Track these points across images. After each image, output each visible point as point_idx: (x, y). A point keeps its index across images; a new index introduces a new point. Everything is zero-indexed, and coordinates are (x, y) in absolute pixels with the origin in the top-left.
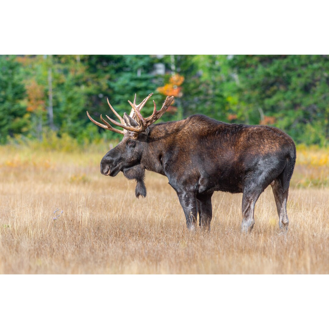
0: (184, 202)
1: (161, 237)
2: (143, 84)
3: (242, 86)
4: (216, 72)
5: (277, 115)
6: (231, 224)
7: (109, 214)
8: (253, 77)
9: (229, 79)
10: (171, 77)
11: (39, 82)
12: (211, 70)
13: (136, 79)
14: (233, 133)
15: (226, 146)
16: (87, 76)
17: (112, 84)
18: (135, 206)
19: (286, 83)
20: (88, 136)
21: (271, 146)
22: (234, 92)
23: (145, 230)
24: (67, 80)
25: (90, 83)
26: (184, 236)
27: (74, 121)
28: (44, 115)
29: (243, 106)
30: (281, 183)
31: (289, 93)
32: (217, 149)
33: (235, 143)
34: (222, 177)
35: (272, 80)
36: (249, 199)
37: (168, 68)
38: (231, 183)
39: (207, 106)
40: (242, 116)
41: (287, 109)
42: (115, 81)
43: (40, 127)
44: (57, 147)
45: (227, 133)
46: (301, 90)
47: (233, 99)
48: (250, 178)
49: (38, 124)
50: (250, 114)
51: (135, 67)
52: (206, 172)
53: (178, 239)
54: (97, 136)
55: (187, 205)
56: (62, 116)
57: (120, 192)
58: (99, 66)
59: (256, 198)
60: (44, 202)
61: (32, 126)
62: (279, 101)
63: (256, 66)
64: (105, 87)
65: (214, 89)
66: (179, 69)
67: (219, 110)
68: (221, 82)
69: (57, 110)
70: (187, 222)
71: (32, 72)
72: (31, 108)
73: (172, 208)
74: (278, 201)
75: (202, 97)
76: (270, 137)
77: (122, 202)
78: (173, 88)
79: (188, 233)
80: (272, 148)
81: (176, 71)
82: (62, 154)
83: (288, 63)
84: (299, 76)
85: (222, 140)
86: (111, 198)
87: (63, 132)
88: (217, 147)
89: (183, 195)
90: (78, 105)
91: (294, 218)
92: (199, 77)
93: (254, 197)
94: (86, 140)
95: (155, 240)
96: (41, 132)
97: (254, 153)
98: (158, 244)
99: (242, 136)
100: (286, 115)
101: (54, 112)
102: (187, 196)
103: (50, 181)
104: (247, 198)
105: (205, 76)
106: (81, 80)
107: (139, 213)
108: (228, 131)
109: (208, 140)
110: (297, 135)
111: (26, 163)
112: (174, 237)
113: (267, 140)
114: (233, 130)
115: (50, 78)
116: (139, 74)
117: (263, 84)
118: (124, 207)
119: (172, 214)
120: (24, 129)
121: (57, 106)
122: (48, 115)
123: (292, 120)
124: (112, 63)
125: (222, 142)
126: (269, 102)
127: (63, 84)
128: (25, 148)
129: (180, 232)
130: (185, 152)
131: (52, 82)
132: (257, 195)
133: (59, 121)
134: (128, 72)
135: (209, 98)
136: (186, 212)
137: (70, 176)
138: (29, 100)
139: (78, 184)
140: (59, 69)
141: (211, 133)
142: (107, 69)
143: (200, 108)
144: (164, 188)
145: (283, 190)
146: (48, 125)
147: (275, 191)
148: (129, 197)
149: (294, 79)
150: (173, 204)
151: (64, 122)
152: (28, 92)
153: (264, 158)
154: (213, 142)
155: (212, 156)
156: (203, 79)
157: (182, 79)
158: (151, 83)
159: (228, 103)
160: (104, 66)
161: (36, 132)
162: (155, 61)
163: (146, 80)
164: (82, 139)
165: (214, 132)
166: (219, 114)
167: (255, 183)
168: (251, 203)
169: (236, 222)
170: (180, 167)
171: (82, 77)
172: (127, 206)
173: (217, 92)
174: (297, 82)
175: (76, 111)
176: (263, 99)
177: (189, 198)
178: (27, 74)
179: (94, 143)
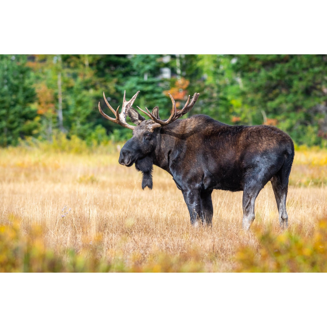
0: (188, 200)
1: (166, 233)
2: (150, 88)
3: (245, 89)
4: (220, 76)
5: (279, 118)
6: (234, 220)
7: (116, 212)
8: (256, 81)
9: (233, 83)
10: (177, 81)
11: (49, 86)
12: (215, 74)
13: (143, 83)
14: (234, 134)
15: (228, 146)
16: (96, 79)
17: (120, 88)
18: (142, 204)
19: (288, 86)
20: (96, 137)
21: (268, 143)
22: (238, 95)
23: (151, 227)
24: (76, 84)
25: (98, 86)
26: (188, 232)
27: (83, 124)
28: (53, 117)
29: (247, 109)
30: (279, 179)
31: (291, 96)
32: (220, 149)
33: (235, 142)
34: (224, 176)
35: (274, 83)
36: (249, 195)
37: (173, 72)
38: (234, 181)
39: (212, 109)
40: (246, 118)
41: (289, 111)
42: (122, 85)
43: (50, 129)
44: (67, 148)
45: (229, 133)
46: (303, 93)
47: (236, 102)
48: (250, 175)
49: (48, 126)
50: (253, 117)
51: (142, 71)
52: (209, 171)
53: (182, 235)
54: (105, 137)
55: (192, 202)
56: (71, 118)
57: (127, 191)
58: (107, 71)
59: (256, 194)
60: (53, 201)
61: (42, 128)
62: (281, 103)
63: (259, 70)
64: (113, 91)
65: (218, 92)
66: (184, 73)
67: (223, 113)
68: (226, 86)
69: (66, 113)
70: (191, 219)
71: (42, 76)
72: (41, 111)
73: (177, 206)
74: (277, 198)
75: (206, 100)
76: (268, 135)
77: (129, 200)
78: (178, 92)
79: (192, 229)
80: (269, 145)
81: (181, 75)
82: (71, 155)
83: (289, 67)
84: (301, 79)
85: (224, 141)
86: (118, 197)
87: (73, 134)
88: (220, 147)
89: (188, 193)
90: (87, 108)
91: (295, 215)
92: (204, 80)
93: (254, 193)
94: (95, 142)
95: (161, 236)
96: (51, 135)
97: (252, 151)
98: (163, 240)
99: (242, 135)
100: (288, 117)
101: (64, 115)
102: (191, 194)
103: (59, 181)
104: (247, 194)
105: (209, 79)
106: (90, 84)
107: (145, 211)
108: (230, 132)
109: (211, 140)
110: (299, 137)
111: (36, 164)
112: (179, 233)
113: (265, 137)
114: (234, 131)
115: (60, 82)
116: (146, 78)
117: (266, 88)
118: (131, 205)
119: (176, 212)
120: (35, 132)
121: (66, 109)
122: (58, 118)
123: (294, 122)
124: (119, 68)
125: (224, 143)
126: (271, 105)
127: (72, 88)
128: (36, 149)
129: (184, 229)
130: (191, 150)
131: (62, 85)
132: (257, 191)
133: (68, 124)
134: (134, 76)
135: (213, 101)
136: (190, 209)
137: (79, 176)
138: (40, 103)
139: (87, 183)
140: (68, 74)
141: (214, 133)
142: (115, 73)
143: (205, 111)
144: (170, 187)
145: (282, 186)
146: (58, 127)
147: (275, 188)
148: (136, 196)
149: (296, 83)
150: (178, 203)
151: (73, 124)
152: (38, 96)
153: (262, 154)
154: (216, 143)
155: (215, 156)
156: (207, 83)
157: (187, 83)
158: (158, 87)
159: (231, 106)
160: (112, 71)
161: (45, 134)
162: (161, 65)
163: (152, 83)
164: (90, 140)
165: (217, 133)
166: (223, 117)
167: (255, 179)
168: (251, 199)
169: (239, 219)
170: (187, 165)
171: (90, 81)
172: (133, 205)
173: (221, 95)
174: (298, 85)
175: (84, 114)
176: (265, 102)
177: (193, 195)
178: (38, 78)
179: (102, 145)
